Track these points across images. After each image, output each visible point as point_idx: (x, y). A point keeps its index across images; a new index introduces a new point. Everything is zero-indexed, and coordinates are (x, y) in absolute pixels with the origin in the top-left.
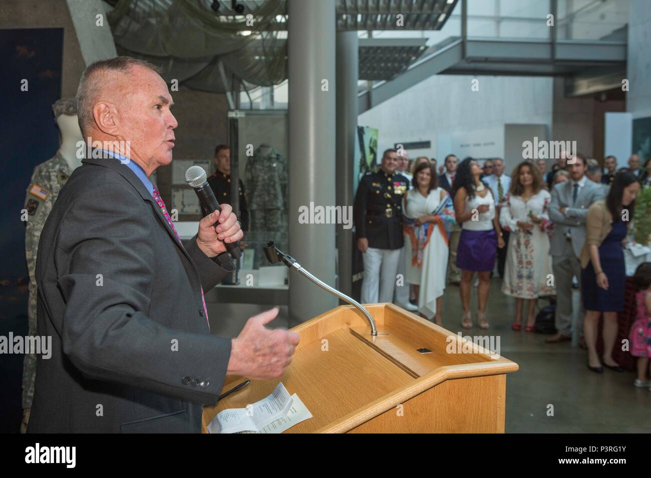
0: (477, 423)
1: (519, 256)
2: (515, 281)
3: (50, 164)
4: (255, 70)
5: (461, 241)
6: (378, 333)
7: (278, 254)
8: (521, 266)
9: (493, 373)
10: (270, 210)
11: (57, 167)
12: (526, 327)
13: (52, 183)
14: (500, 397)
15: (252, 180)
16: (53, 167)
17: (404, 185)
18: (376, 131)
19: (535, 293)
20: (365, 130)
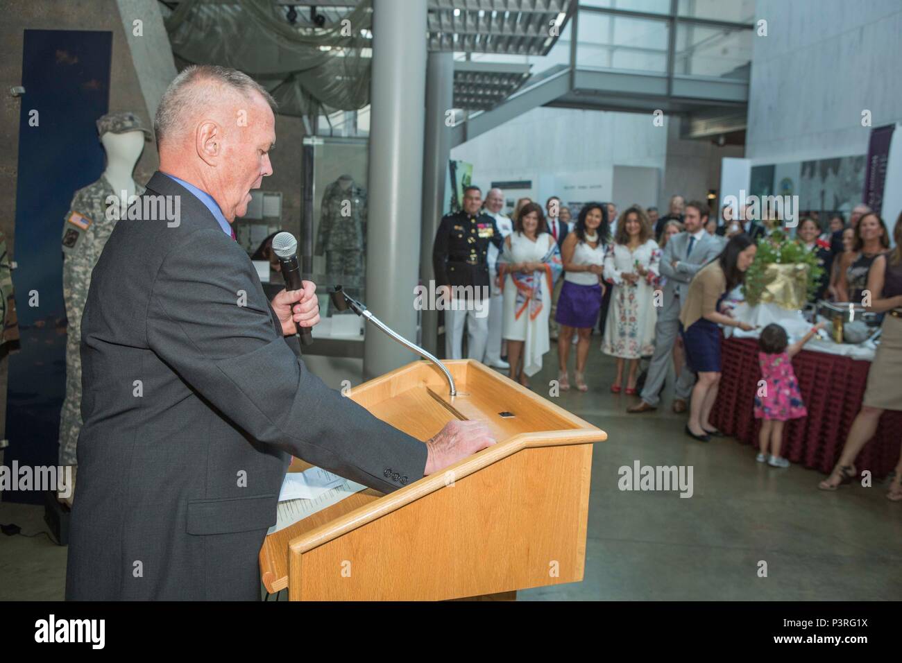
0: (558, 497)
1: (623, 312)
2: (617, 338)
3: (93, 189)
4: (335, 91)
5: (563, 292)
6: (458, 393)
7: (346, 299)
8: (623, 323)
9: (578, 442)
10: (349, 251)
11: (101, 193)
12: (626, 389)
13: (94, 211)
14: (585, 468)
15: (329, 216)
16: (96, 193)
17: (489, 227)
18: (471, 166)
19: (638, 352)
20: (458, 165)
